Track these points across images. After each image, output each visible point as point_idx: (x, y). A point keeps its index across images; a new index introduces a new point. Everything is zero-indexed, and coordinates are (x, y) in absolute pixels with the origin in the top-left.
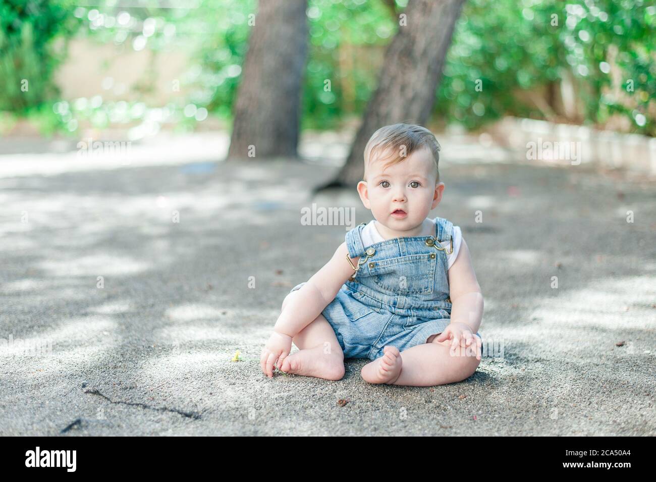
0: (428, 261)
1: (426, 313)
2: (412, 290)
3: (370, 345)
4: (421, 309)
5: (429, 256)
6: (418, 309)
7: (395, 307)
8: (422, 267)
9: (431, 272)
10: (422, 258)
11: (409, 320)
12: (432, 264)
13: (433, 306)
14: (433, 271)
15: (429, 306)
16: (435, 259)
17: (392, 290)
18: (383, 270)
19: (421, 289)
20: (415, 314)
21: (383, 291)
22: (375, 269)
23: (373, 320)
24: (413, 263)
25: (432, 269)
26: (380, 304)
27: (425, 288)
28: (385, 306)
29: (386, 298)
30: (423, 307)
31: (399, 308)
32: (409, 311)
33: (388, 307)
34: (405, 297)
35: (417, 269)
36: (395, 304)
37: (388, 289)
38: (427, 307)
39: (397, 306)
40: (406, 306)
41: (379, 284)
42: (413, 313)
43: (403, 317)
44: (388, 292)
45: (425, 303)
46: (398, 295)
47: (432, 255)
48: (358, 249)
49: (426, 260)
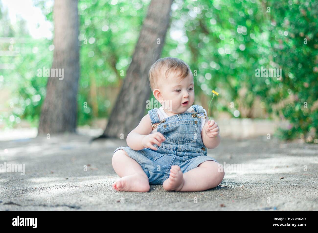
0: (194, 124)
1: (193, 154)
2: (185, 140)
3: (163, 173)
4: (190, 152)
5: (194, 122)
6: (188, 151)
7: (176, 151)
8: (190, 128)
9: (195, 131)
10: (190, 122)
11: (184, 157)
12: (195, 126)
13: (196, 150)
14: (195, 130)
15: (194, 150)
16: (197, 124)
17: (175, 141)
18: (171, 128)
19: (190, 139)
20: (187, 154)
21: (170, 142)
22: (167, 128)
23: (165, 159)
24: (186, 124)
25: (195, 129)
26: (168, 150)
27: (192, 139)
28: (171, 151)
29: (171, 146)
30: (191, 151)
31: (179, 151)
32: (184, 153)
33: (172, 151)
34: (181, 145)
35: (188, 128)
36: (176, 149)
37: (172, 141)
38: (193, 151)
39: (177, 150)
40: (182, 150)
41: (167, 138)
42: (186, 153)
43: (181, 156)
44: (172, 143)
45: (192, 148)
46: (178, 144)
47: (196, 121)
48: (156, 119)
49: (192, 124)
